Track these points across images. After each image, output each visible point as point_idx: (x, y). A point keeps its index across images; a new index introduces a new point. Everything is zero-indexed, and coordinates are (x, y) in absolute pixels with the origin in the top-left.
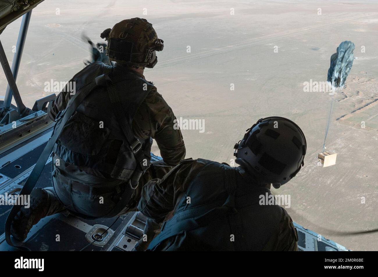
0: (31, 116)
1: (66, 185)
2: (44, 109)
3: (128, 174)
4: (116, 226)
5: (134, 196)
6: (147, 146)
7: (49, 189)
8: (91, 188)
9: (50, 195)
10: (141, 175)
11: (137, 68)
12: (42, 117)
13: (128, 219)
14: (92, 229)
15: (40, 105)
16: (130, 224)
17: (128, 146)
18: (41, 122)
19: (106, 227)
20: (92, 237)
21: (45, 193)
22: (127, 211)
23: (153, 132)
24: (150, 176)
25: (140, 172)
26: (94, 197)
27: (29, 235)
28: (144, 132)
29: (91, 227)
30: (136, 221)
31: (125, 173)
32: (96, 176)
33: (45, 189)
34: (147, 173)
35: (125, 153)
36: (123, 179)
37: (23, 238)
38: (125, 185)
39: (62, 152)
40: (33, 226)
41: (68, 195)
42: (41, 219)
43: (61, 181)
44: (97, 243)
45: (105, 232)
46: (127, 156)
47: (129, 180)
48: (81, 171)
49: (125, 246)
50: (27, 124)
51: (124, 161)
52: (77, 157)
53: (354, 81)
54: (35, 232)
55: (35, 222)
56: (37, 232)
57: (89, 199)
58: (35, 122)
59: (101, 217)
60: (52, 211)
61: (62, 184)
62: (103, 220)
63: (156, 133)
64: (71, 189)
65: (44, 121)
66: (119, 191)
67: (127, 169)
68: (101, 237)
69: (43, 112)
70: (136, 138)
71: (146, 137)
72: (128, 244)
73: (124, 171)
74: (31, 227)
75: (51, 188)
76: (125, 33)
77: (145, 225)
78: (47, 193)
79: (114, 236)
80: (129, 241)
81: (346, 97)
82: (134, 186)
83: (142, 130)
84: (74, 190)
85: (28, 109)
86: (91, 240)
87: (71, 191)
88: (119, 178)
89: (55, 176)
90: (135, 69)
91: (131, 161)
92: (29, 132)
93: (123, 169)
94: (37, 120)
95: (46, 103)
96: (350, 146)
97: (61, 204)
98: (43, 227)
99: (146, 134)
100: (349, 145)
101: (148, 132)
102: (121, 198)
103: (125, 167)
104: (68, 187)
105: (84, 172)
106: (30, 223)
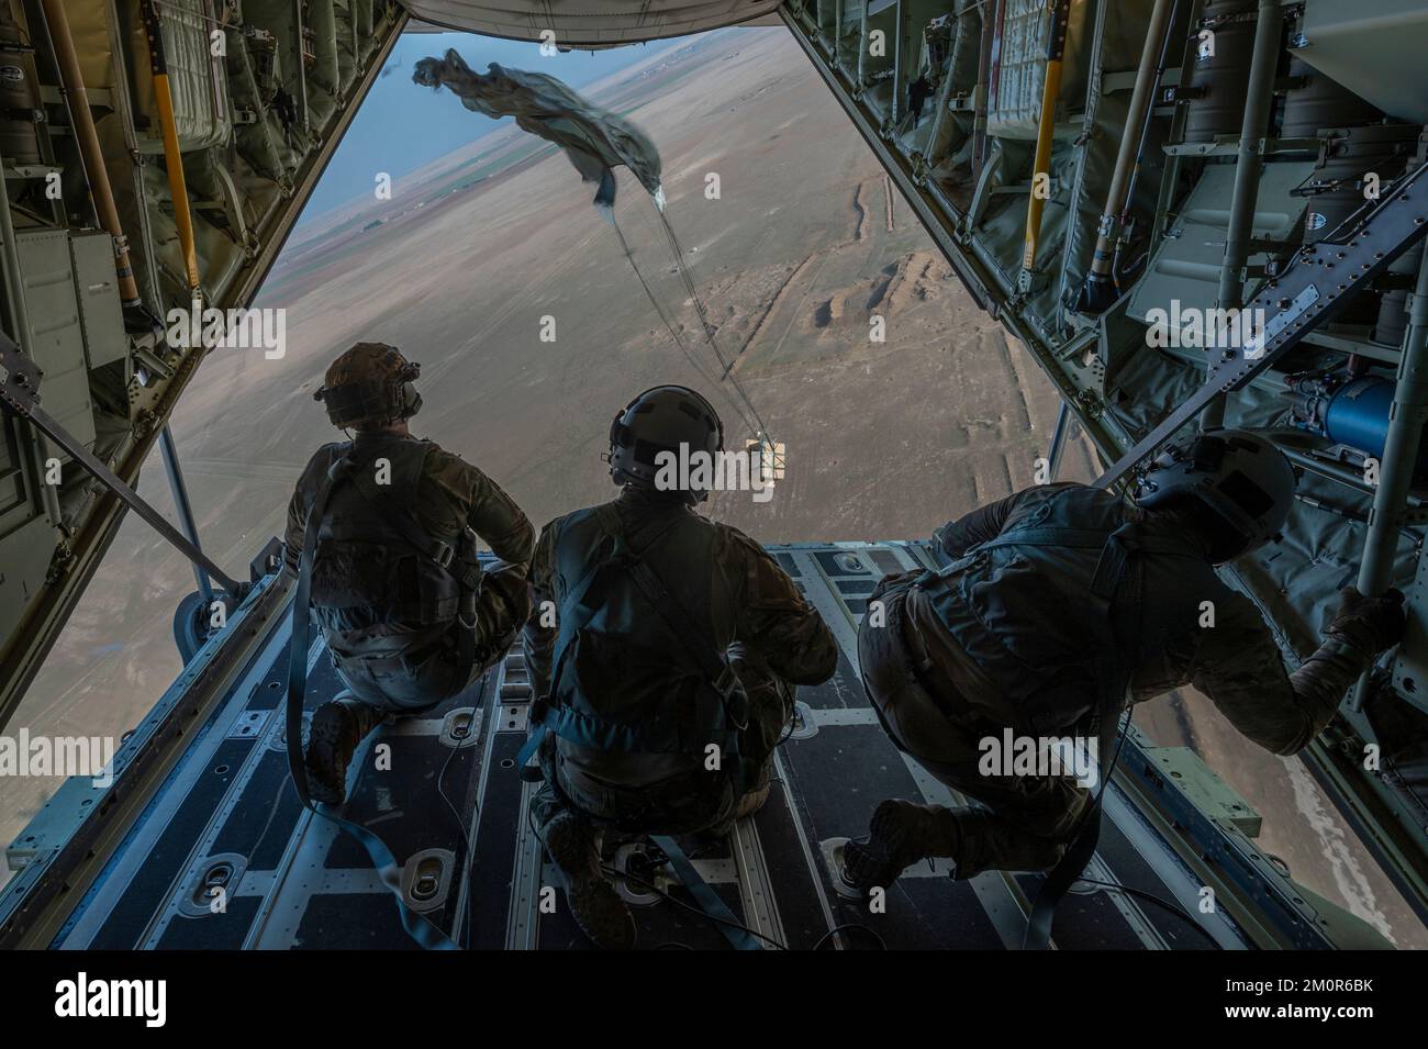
0: (255, 593)
1: (362, 672)
2: (270, 570)
3: (452, 607)
4: (480, 699)
5: (481, 639)
6: (465, 545)
7: (342, 697)
8: (402, 659)
9: (349, 705)
10: (474, 600)
11: (390, 424)
12: (273, 585)
13: (495, 677)
14: (445, 724)
15: (261, 567)
16: (501, 683)
17: (429, 561)
18: (275, 593)
19: (469, 710)
20: (452, 736)
21: (339, 707)
22: (482, 670)
23: (463, 518)
24: (492, 595)
25: (471, 595)
26: (414, 672)
27: (348, 787)
28: (446, 526)
29: (440, 723)
30: (509, 674)
31: (444, 608)
32: (398, 634)
33: (335, 699)
34: (485, 593)
35: (427, 574)
36: (445, 619)
37: (342, 796)
38: (455, 629)
39: (327, 618)
40: (348, 768)
41: (371, 685)
42: (356, 751)
43: (350, 669)
44: (465, 742)
45: (469, 718)
46: (435, 578)
47: (457, 615)
48: (373, 636)
49: (512, 724)
50: (255, 609)
51: (433, 588)
52: (353, 615)
53: (713, 292)
54: (356, 777)
55: (347, 760)
56: (359, 776)
57: (408, 678)
58: (265, 599)
59: (443, 699)
60: (366, 727)
61: (355, 672)
62: (455, 700)
63: (468, 518)
64: (372, 673)
65: (279, 589)
66: (449, 642)
67: (445, 600)
68: (466, 730)
69: (271, 576)
70: (436, 540)
71: (455, 532)
72: (515, 718)
73: (441, 605)
74: (345, 772)
75: (345, 693)
76: (343, 373)
77: (525, 672)
78: (342, 704)
79: (487, 716)
80: (514, 712)
81: (716, 328)
82: (471, 624)
83: (442, 523)
84: (376, 674)
85: (245, 585)
86: (455, 743)
87: (374, 677)
88: (439, 620)
89: (337, 666)
90: (387, 428)
91: (447, 583)
92: (264, 619)
93: (438, 602)
94: (267, 593)
95: (268, 559)
96: (773, 417)
97: (372, 708)
98: (365, 761)
99: (452, 527)
100: (769, 417)
101: (454, 523)
102: (458, 653)
103: (440, 597)
104: (365, 673)
105: (378, 637)
106: (339, 766)
